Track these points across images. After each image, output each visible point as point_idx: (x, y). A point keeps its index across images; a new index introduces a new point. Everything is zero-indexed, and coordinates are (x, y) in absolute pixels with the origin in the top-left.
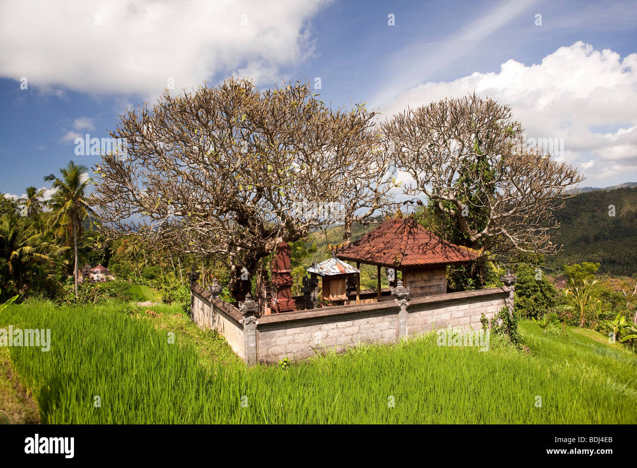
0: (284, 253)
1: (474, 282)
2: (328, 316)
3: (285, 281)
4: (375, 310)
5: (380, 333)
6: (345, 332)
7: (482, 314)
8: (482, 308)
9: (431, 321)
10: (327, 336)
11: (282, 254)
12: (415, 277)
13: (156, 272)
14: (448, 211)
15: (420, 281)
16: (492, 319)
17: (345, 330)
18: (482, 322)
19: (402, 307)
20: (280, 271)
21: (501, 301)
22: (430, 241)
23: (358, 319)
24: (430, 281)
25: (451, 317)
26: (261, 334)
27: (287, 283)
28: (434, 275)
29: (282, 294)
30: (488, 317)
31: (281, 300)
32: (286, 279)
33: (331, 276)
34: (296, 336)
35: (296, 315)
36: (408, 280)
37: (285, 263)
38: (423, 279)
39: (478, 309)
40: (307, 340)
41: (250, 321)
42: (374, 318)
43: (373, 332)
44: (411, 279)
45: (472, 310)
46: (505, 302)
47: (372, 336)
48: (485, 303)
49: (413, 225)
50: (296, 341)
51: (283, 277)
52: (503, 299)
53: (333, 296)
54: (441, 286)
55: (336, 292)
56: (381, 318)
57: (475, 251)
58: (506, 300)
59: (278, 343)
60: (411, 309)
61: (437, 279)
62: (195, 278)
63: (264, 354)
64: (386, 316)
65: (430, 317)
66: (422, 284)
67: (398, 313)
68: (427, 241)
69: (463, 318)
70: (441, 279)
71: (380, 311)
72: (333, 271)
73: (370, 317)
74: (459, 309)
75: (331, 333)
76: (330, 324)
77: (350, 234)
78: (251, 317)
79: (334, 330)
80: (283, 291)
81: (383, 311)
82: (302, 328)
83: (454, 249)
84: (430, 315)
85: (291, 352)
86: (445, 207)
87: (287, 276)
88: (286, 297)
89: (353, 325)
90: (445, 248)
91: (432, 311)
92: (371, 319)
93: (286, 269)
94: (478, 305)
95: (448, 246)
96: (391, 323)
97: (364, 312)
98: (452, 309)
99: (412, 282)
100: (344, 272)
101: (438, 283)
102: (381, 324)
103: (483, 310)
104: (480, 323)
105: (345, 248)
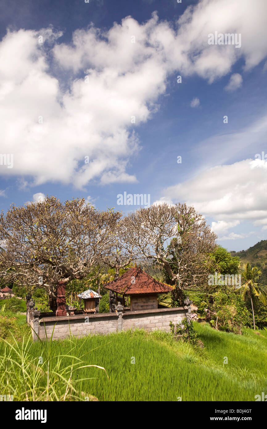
0: (62, 287)
1: (178, 304)
2: (77, 319)
3: (62, 301)
4: (103, 317)
5: (107, 329)
6: (87, 328)
7: (170, 321)
8: (170, 318)
9: (137, 325)
10: (77, 330)
11: (61, 287)
12: (137, 300)
13: (41, 292)
14: (161, 264)
15: (141, 303)
16: (177, 324)
17: (87, 327)
18: (170, 326)
19: (119, 316)
20: (59, 296)
21: (183, 314)
22: (148, 280)
23: (94, 321)
24: (147, 302)
25: (150, 322)
26: (41, 327)
27: (63, 302)
28: (149, 299)
29: (60, 308)
30: (174, 323)
31: (59, 311)
32: (62, 300)
33: (85, 299)
34: (60, 329)
35: (60, 318)
36: (133, 302)
37: (62, 292)
38: (142, 302)
39: (167, 319)
40: (66, 331)
41: (36, 321)
42: (104, 322)
43: (102, 329)
44: (135, 301)
45: (164, 319)
46: (186, 315)
47: (102, 331)
48: (172, 315)
49: (140, 272)
50: (60, 332)
51: (60, 299)
52: (184, 313)
53: (88, 310)
54: (154, 306)
55: (90, 307)
56: (107, 321)
57: (171, 286)
58: (187, 314)
59: (50, 332)
60: (125, 317)
61: (151, 302)
62: (29, 298)
63: (42, 338)
64: (110, 321)
65: (137, 322)
66: (142, 304)
67: (117, 319)
68: (146, 280)
69: (158, 323)
70: (154, 301)
71: (107, 318)
72: (87, 296)
73: (101, 321)
74: (155, 318)
75: (79, 328)
76: (79, 324)
77: (118, 274)
78: (37, 318)
79: (81, 327)
80: (61, 306)
81: (108, 318)
82: (63, 325)
83: (160, 285)
84: (137, 321)
85: (57, 337)
86: (160, 261)
87: (63, 299)
88: (62, 309)
89: (91, 325)
90: (156, 284)
91: (138, 319)
92: (102, 322)
93: (63, 295)
94: (168, 316)
95: (158, 283)
96: (113, 324)
97: (97, 318)
98: (151, 318)
99: (136, 303)
100: (93, 297)
101: (152, 304)
102: (107, 325)
103: (171, 319)
104: (169, 326)
105: (110, 283)
